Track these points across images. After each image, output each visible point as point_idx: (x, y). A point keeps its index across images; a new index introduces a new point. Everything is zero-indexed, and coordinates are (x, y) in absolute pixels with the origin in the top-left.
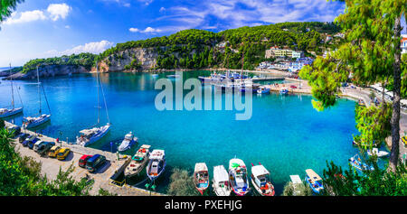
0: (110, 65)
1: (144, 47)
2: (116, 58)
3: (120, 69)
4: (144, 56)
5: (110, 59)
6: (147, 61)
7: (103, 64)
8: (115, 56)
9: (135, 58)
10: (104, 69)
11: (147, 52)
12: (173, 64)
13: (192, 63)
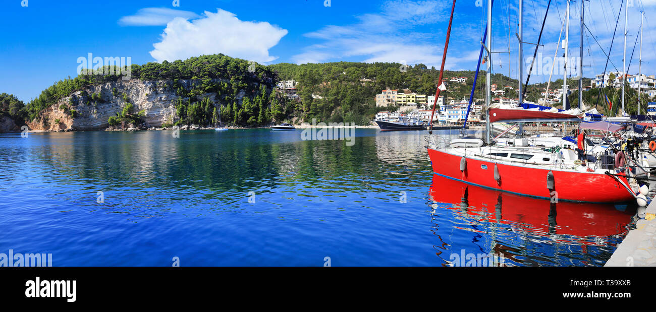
0: (75, 116)
1: (148, 78)
2: (87, 99)
3: (98, 124)
4: (149, 98)
5: (75, 101)
6: (155, 108)
7: (57, 114)
8: (85, 94)
9: (128, 100)
10: (62, 125)
11: (154, 88)
12: (210, 116)
13: (245, 116)
